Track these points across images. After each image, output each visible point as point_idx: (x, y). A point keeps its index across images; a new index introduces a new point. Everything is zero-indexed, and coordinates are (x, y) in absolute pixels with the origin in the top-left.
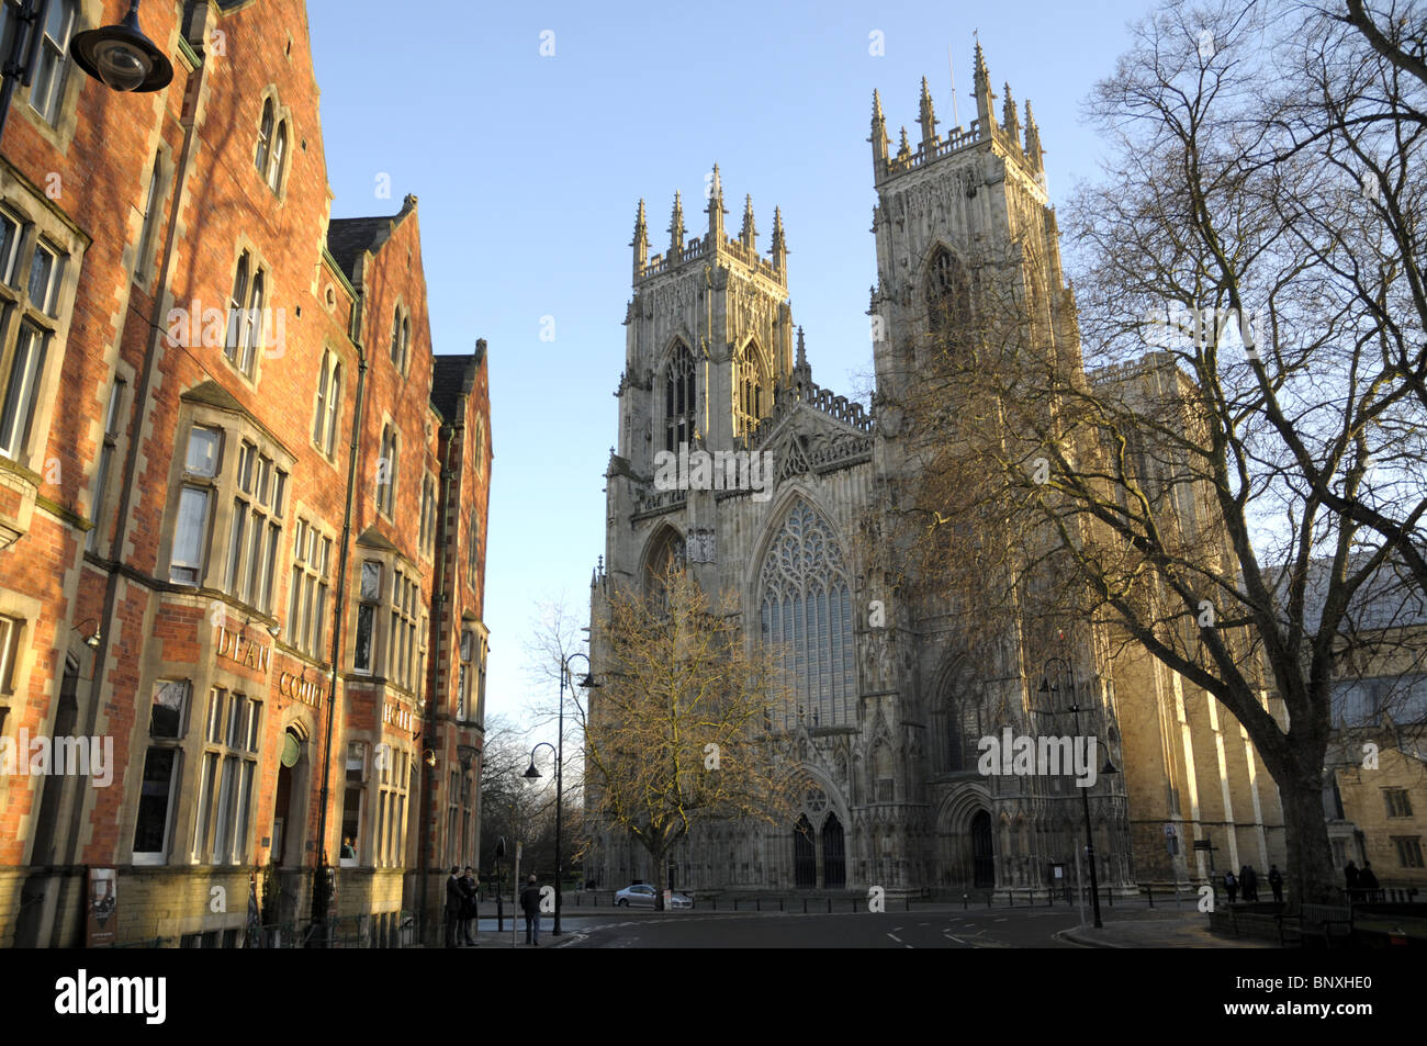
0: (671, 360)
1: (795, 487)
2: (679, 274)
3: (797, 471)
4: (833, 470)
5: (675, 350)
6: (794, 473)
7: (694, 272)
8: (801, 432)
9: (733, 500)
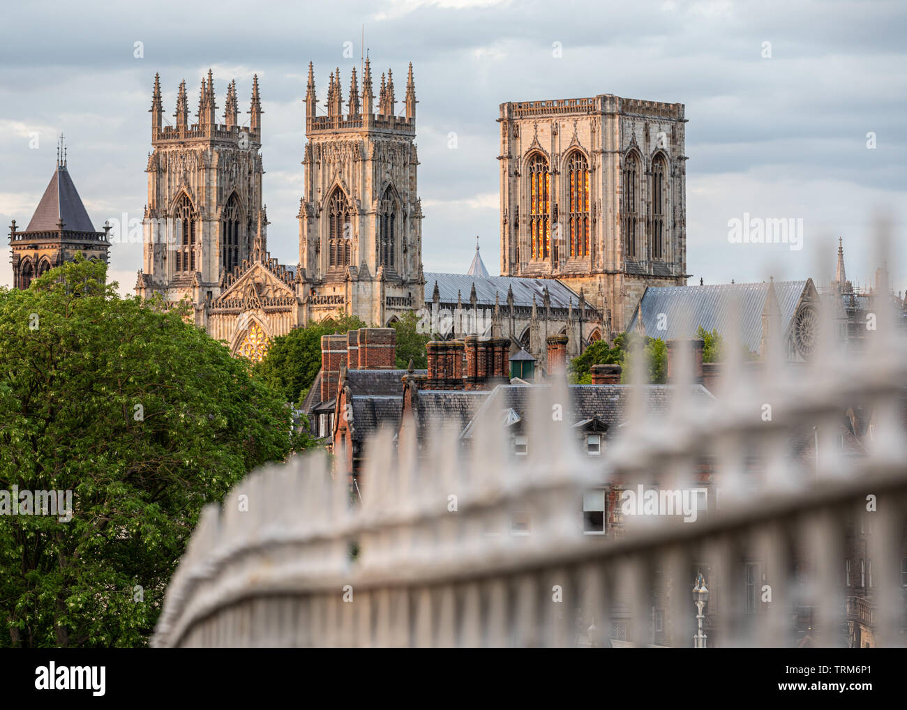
0: (179, 206)
1: (253, 317)
2: (184, 146)
3: (254, 307)
4: (273, 312)
5: (182, 199)
6: (252, 308)
7: (194, 148)
8: (257, 280)
9: (217, 316)
